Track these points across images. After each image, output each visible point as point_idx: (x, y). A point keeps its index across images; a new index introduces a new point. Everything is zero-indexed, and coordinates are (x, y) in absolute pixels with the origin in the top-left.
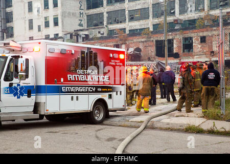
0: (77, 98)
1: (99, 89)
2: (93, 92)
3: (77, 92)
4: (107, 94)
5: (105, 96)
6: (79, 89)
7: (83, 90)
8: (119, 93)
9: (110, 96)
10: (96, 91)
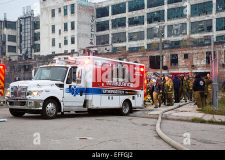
0: (112, 98)
1: (127, 92)
2: (122, 94)
3: (112, 94)
4: (131, 96)
5: (130, 97)
6: (113, 92)
7: (116, 92)
8: (139, 96)
9: (134, 98)
10: (125, 94)
